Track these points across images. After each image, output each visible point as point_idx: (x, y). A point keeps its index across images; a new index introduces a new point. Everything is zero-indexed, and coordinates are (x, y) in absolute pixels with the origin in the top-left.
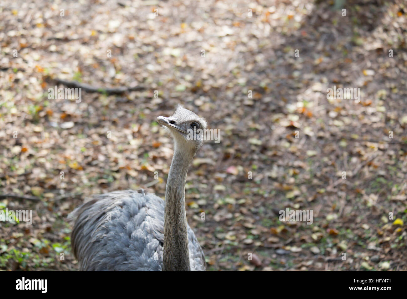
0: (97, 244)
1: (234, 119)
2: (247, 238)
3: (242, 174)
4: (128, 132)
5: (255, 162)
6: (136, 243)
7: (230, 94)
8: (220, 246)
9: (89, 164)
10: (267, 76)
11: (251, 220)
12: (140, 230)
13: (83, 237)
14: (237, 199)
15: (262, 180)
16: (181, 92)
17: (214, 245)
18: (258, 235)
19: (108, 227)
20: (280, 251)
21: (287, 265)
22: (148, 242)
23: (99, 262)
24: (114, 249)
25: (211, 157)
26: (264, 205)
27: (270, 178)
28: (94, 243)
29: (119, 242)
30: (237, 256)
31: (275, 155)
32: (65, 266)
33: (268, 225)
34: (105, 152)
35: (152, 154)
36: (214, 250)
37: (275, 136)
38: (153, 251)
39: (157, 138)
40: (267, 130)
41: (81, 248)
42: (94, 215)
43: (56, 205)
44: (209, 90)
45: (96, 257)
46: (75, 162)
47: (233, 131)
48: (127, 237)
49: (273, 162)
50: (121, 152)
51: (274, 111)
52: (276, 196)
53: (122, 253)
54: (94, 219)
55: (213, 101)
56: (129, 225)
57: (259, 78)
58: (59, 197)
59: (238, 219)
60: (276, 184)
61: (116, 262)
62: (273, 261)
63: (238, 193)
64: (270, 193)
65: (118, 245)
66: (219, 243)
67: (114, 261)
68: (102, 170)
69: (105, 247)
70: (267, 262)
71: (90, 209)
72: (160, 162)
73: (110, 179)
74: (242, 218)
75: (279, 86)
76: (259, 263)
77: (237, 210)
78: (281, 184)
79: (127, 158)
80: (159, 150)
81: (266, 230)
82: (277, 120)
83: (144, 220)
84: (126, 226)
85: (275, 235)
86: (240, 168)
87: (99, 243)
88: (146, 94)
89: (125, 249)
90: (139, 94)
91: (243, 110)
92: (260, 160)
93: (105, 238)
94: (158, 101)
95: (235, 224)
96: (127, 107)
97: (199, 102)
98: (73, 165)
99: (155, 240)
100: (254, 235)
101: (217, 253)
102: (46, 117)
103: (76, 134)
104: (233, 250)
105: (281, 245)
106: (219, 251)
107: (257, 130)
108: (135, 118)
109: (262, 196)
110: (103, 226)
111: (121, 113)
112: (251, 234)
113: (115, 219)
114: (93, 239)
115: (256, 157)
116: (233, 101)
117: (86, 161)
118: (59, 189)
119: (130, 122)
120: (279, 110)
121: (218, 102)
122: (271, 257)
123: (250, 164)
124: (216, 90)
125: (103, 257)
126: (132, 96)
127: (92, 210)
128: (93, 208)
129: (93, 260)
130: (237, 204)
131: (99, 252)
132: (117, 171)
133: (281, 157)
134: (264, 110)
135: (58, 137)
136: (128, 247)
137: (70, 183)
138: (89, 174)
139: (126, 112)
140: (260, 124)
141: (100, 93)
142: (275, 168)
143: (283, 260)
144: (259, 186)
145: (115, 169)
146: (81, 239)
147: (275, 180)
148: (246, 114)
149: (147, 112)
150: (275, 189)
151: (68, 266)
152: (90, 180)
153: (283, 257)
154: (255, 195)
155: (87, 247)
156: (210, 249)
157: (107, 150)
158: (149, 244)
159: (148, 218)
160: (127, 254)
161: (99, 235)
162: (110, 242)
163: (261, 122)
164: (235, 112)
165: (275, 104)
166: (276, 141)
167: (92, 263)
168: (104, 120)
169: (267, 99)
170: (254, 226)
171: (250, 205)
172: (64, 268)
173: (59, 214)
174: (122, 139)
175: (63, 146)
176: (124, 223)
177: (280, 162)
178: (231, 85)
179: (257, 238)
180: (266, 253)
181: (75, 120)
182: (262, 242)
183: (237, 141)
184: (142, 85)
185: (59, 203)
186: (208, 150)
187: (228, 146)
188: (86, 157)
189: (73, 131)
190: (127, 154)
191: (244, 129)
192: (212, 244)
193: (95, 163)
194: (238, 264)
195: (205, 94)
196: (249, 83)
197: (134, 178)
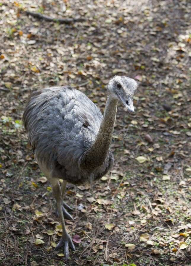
0: (41, 121)
1: (143, 44)
2: (144, 124)
3: (145, 80)
4: (71, 49)
5: (154, 73)
6: (67, 123)
7: (141, 27)
8: (126, 128)
9: (44, 69)
10: (167, 16)
11: (149, 112)
12: (70, 114)
13: (32, 116)
14: (140, 97)
15: (157, 86)
16: (109, 24)
17: (122, 127)
18: (152, 122)
19: (49, 111)
20: (166, 134)
21: (169, 143)
22: (75, 123)
23: (42, 133)
24: (53, 126)
25: (125, 68)
26: (158, 102)
27: (163, 84)
28: (39, 120)
29: (55, 121)
30: (137, 135)
31: (168, 69)
32: (23, 135)
33: (159, 115)
34: (55, 61)
35: (85, 64)
36: (122, 130)
37: (169, 57)
38: (79, 130)
39: (90, 54)
40: (164, 52)
41: (30, 123)
42: (39, 102)
43: (20, 95)
44: (127, 23)
45: (40, 130)
46: (35, 67)
47: (141, 51)
48: (61, 118)
49: (166, 74)
50: (65, 62)
51: (169, 40)
52: (166, 96)
53: (58, 129)
54: (40, 105)
55: (129, 31)
56: (63, 110)
57: (162, 17)
58: (23, 90)
59: (140, 111)
60: (167, 89)
61: (53, 134)
62: (161, 140)
63: (141, 93)
64: (162, 94)
65: (55, 123)
66: (126, 126)
67: (52, 133)
68: (52, 73)
69: (46, 124)
70: (157, 140)
71: (37, 98)
72: (91, 70)
73: (57, 79)
74: (142, 110)
75: (174, 23)
76: (151, 140)
77: (140, 105)
78: (170, 89)
79: (69, 66)
80: (91, 62)
81: (157, 119)
82: (171, 46)
83: (73, 108)
84: (61, 111)
85: (163, 122)
86: (144, 77)
87: (42, 121)
88: (86, 24)
89: (60, 126)
90: (80, 24)
91: (148, 38)
92: (158, 72)
93: (46, 118)
94: (93, 29)
95: (138, 113)
96: (72, 32)
97: (120, 31)
98: (33, 69)
99: (80, 122)
100: (149, 122)
101: (124, 132)
102: (18, 36)
103: (37, 48)
104: (134, 131)
105: (167, 129)
106: (126, 131)
107: (157, 52)
108: (77, 39)
109: (157, 96)
110: (46, 110)
111: (67, 36)
112: (148, 121)
113: (54, 106)
114: (38, 118)
115: (155, 70)
116: (143, 31)
117: (42, 67)
118: (23, 84)
119: (73, 42)
120: (173, 39)
121: (133, 32)
122: (160, 137)
123: (151, 74)
124: (132, 23)
125: (44, 130)
126: (76, 25)
127: (38, 99)
128: (39, 97)
129: (37, 131)
130: (139, 101)
131: (42, 127)
132: (62, 75)
133: (171, 71)
134: (163, 39)
135: (25, 49)
136: (62, 125)
137: (30, 80)
138: (43, 75)
139: (71, 35)
140: (159, 48)
141: (55, 22)
142: (167, 78)
143: (167, 140)
144: (155, 89)
145: (60, 73)
146: (30, 117)
147: (167, 86)
148: (151, 41)
149: (85, 36)
150: (166, 92)
151: (25, 136)
152: (43, 79)
153: (167, 137)
154: (152, 95)
155: (34, 123)
156: (120, 129)
157: (56, 60)
158: (76, 125)
159: (75, 106)
160: (61, 129)
161: (43, 115)
162: (49, 121)
163: (160, 46)
164: (143, 39)
165: (170, 35)
166: (169, 60)
167: (37, 134)
168: (56, 40)
169: (166, 32)
170: (150, 116)
171: (148, 102)
172: (22, 137)
173: (22, 101)
174: (67, 53)
175: (28, 56)
176: (60, 109)
177: (171, 74)
178: (142, 21)
179: (151, 124)
180: (157, 134)
181: (37, 39)
182: (155, 127)
183: (143, 58)
184: (83, 18)
185: (22, 94)
186: (124, 64)
187: (137, 62)
188: (43, 64)
189: (35, 46)
190: (70, 63)
191: (149, 51)
192: (121, 126)
193: (48, 68)
194: (137, 140)
195: (124, 26)
196: (154, 20)
197: (73, 79)
